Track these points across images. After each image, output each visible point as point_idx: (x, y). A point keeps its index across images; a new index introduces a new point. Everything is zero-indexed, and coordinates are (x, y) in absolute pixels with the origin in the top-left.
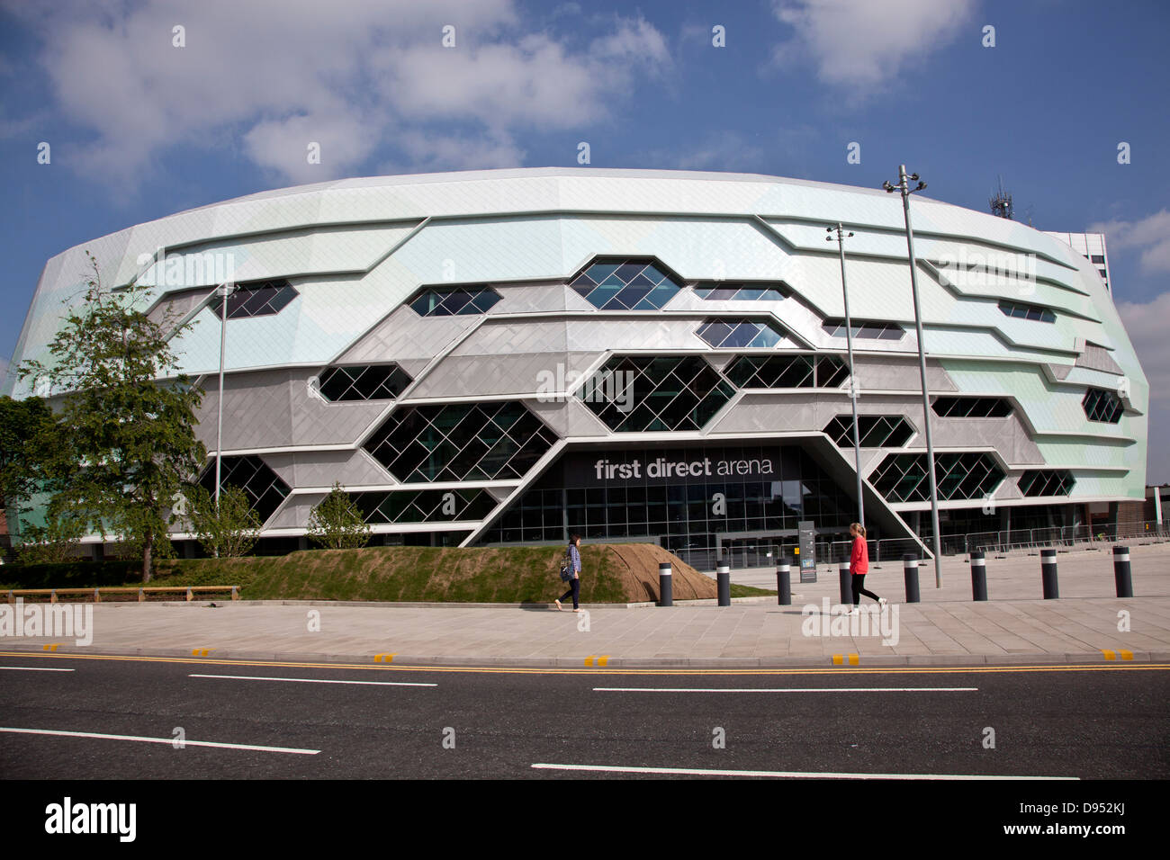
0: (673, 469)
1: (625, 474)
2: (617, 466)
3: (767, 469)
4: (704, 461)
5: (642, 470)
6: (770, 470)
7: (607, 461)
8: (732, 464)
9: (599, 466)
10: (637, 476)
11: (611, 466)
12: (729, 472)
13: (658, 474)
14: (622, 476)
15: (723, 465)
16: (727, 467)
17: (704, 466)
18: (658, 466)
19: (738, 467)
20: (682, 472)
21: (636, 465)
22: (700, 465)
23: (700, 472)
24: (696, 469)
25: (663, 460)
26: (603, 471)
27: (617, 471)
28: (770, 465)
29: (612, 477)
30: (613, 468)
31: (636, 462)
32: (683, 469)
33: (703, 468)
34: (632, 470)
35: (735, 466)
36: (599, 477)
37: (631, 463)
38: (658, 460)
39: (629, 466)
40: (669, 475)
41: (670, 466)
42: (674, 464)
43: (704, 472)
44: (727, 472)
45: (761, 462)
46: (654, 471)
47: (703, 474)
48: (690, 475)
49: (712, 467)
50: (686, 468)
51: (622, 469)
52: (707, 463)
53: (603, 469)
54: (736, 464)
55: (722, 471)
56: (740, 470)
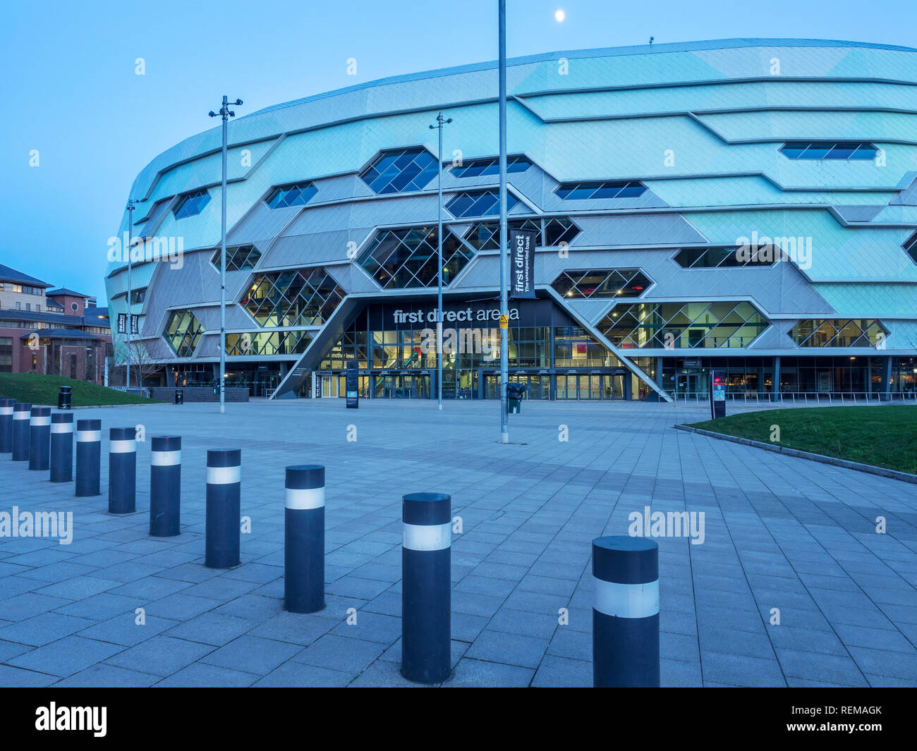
0: (445, 316)
1: (413, 319)
2: (407, 314)
3: (514, 316)
4: (467, 310)
5: (423, 317)
6: (517, 317)
7: (401, 311)
8: (488, 312)
9: (396, 314)
10: (421, 321)
11: (404, 314)
12: (486, 318)
13: (435, 320)
14: (410, 320)
15: (481, 313)
16: (484, 314)
18: (435, 314)
19: (493, 315)
20: (451, 318)
21: (420, 313)
22: (464, 313)
23: (464, 318)
24: (462, 316)
26: (398, 317)
27: (408, 318)
28: (517, 313)
29: (404, 321)
30: (405, 315)
31: (420, 311)
32: (452, 316)
33: (466, 315)
34: (417, 317)
35: (490, 313)
36: (396, 321)
37: (417, 312)
38: (435, 310)
39: (415, 314)
40: (442, 320)
41: (443, 314)
42: (446, 313)
43: (467, 318)
45: (509, 311)
46: (432, 317)
47: (466, 320)
48: (457, 320)
49: (474, 315)
50: (454, 315)
51: (411, 316)
52: (469, 311)
53: (399, 316)
54: (491, 313)
55: (481, 317)
56: (495, 316)
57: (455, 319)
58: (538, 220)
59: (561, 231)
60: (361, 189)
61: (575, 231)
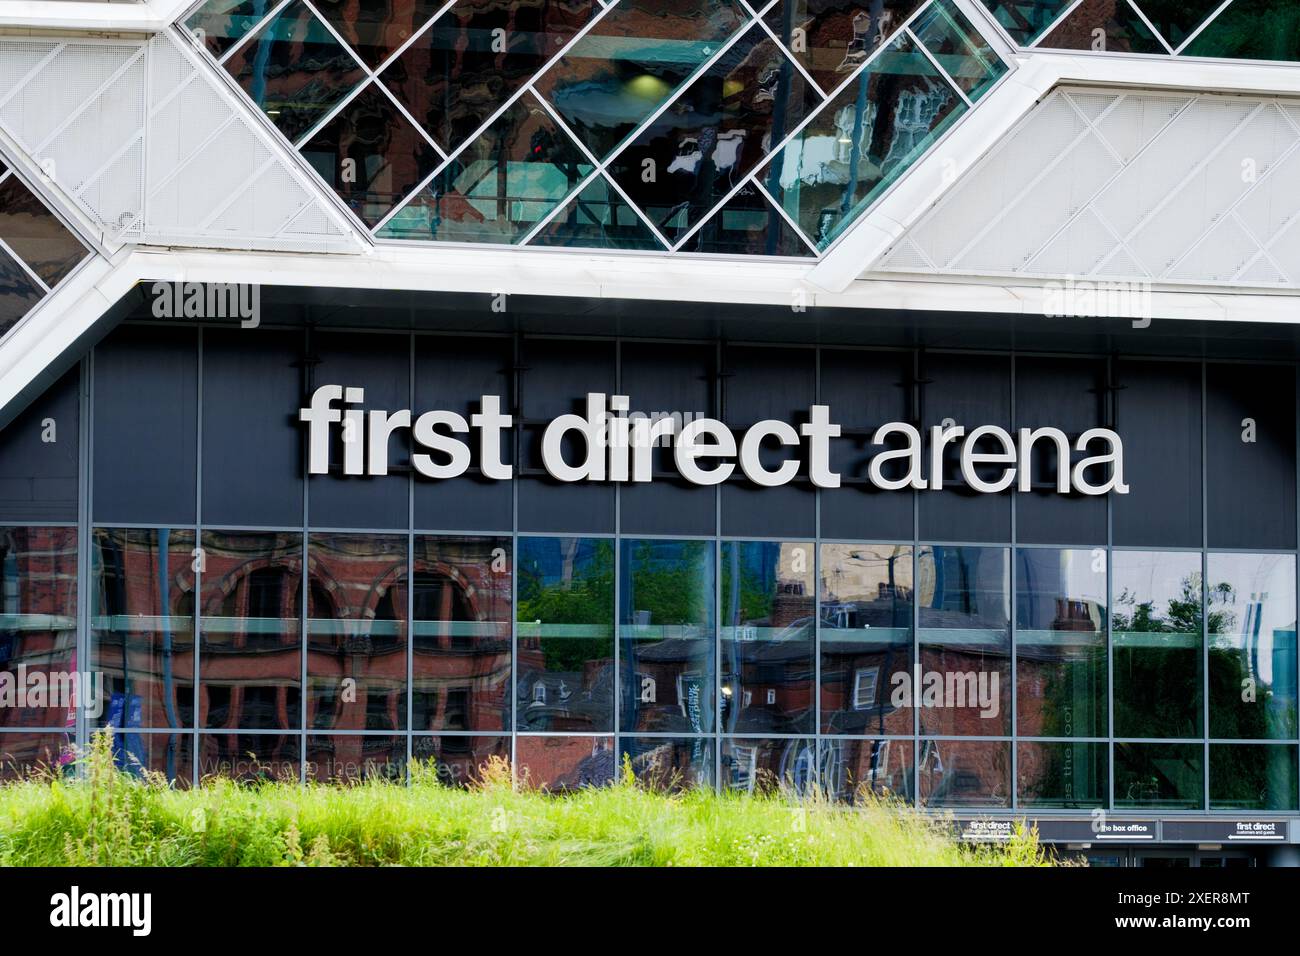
1: (442, 458)
2: (402, 418)
3: (1098, 475)
4: (808, 420)
5: (522, 445)
7: (355, 395)
9: (318, 415)
10: (495, 468)
12: (926, 473)
13: (593, 469)
14: (423, 464)
15: (897, 440)
16: (914, 451)
17: (806, 441)
18: (593, 427)
19: (969, 458)
20: (707, 463)
21: (492, 418)
22: (788, 436)
23: (790, 469)
25: (621, 403)
27: (403, 439)
28: (1116, 457)
29: (379, 466)
30: (383, 425)
33: (802, 452)
34: (473, 439)
35: (952, 450)
36: (319, 463)
37: (470, 408)
38: (596, 401)
39: (458, 424)
43: (805, 469)
44: (914, 478)
45: (1073, 442)
46: (575, 448)
47: (802, 483)
48: (740, 481)
49: (853, 449)
50: (726, 446)
51: (424, 434)
52: (822, 427)
53: (336, 430)
54: (960, 440)
55: (897, 469)
56: (978, 466)
57: (724, 472)
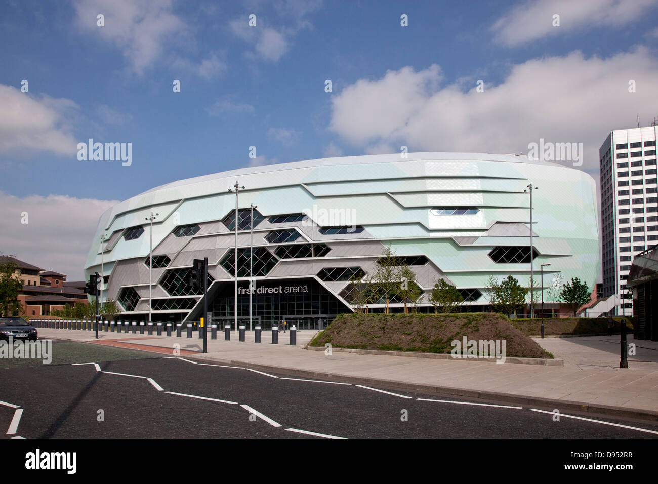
0: (267, 290)
1: (249, 292)
2: (246, 289)
3: (305, 290)
4: (279, 287)
5: (255, 291)
6: (307, 291)
8: (291, 288)
9: (239, 290)
11: (244, 289)
12: (289, 291)
13: (261, 292)
14: (247, 293)
15: (287, 288)
16: (289, 289)
18: (261, 289)
23: (278, 291)
24: (276, 290)
25: (263, 287)
26: (241, 291)
27: (246, 291)
28: (307, 289)
29: (244, 293)
30: (244, 290)
31: (253, 288)
32: (271, 290)
33: (279, 290)
35: (292, 289)
36: (239, 293)
38: (261, 287)
40: (265, 292)
41: (266, 289)
45: (302, 287)
46: (260, 291)
47: (279, 292)
48: (274, 292)
49: (283, 289)
52: (281, 288)
55: (287, 291)
56: (294, 290)
57: (272, 292)
58: (310, 244)
59: (322, 249)
60: (223, 229)
61: (328, 250)
